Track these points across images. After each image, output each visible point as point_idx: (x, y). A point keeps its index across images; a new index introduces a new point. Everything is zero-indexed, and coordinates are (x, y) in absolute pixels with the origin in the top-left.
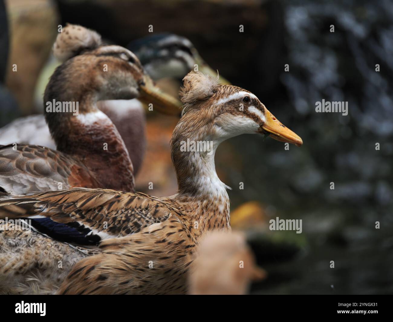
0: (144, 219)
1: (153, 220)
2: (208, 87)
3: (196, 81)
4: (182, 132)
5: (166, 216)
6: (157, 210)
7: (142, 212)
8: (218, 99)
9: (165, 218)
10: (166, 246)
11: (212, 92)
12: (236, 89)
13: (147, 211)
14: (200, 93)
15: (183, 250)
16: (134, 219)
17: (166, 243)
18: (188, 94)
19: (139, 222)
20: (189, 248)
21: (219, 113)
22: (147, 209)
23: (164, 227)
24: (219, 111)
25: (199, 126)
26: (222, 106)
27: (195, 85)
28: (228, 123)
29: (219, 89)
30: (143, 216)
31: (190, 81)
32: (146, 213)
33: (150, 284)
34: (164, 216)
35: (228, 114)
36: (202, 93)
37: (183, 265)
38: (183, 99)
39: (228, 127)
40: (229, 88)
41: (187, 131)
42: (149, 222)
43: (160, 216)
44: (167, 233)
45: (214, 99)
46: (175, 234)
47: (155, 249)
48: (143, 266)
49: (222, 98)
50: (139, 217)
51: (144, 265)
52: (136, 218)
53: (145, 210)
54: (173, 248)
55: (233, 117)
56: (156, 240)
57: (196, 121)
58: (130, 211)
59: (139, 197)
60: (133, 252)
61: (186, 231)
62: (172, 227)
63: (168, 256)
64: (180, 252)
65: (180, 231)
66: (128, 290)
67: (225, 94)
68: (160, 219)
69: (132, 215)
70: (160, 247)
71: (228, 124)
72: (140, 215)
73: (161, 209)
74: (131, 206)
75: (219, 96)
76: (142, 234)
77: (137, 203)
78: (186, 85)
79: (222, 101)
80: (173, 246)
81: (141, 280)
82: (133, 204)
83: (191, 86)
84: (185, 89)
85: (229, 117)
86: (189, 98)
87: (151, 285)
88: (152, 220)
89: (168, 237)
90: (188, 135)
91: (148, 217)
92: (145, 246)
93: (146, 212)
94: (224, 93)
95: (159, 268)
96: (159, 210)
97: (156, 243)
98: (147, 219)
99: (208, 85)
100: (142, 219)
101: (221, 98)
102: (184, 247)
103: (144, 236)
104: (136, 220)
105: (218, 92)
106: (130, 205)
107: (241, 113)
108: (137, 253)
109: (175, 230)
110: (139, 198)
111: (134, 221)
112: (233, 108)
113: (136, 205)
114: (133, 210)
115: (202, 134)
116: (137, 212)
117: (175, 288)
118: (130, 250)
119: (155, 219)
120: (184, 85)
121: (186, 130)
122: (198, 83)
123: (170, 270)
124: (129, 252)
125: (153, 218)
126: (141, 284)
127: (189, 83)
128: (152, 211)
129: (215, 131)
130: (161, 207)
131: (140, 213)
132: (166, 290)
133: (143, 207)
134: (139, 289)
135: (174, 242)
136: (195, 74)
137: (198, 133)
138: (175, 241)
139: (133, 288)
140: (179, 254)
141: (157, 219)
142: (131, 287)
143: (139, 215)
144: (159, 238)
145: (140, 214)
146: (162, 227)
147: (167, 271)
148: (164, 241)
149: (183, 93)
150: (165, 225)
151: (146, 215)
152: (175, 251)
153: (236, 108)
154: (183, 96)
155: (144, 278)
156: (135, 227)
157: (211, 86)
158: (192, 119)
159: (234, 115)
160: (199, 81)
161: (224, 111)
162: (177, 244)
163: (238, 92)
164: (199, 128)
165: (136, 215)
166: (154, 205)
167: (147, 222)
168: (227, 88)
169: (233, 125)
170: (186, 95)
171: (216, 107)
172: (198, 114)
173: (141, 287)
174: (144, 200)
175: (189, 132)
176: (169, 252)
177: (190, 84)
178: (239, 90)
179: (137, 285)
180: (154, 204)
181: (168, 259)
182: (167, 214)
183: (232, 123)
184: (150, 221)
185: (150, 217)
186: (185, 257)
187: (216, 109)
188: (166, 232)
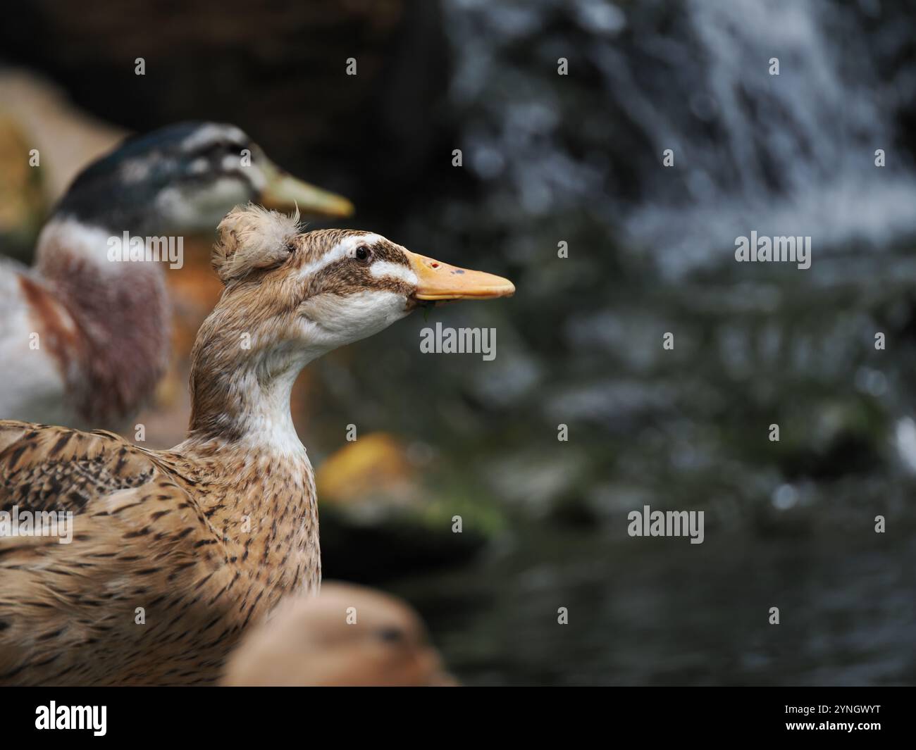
0: (93, 484)
1: (114, 485)
2: (276, 240)
3: (248, 227)
4: (221, 329)
5: (143, 474)
6: (123, 460)
7: (87, 470)
8: (299, 266)
9: (141, 478)
10: (149, 544)
11: (286, 250)
12: (334, 238)
13: (99, 465)
14: (260, 255)
15: (189, 552)
16: (71, 486)
17: (151, 535)
18: (232, 259)
19: (82, 493)
20: (202, 547)
21: (307, 295)
22: (98, 460)
23: (144, 499)
24: (306, 291)
25: (258, 318)
26: (310, 279)
27: (247, 238)
28: (331, 313)
29: (299, 244)
30: (92, 478)
31: (234, 229)
32: (98, 470)
33: (114, 633)
34: (138, 475)
35: (329, 294)
36: (264, 254)
37: (189, 584)
38: (222, 272)
39: (333, 322)
40: (318, 239)
41: (230, 326)
42: (106, 491)
43: (130, 474)
44: (153, 512)
45: (291, 267)
46: (171, 514)
47: (123, 552)
48: (95, 594)
49: (308, 261)
50: (82, 480)
51: (97, 590)
52: (75, 482)
53: (94, 464)
54: (166, 547)
55: (340, 300)
56: (127, 530)
57: (252, 306)
58: (60, 469)
59: (81, 433)
60: (70, 562)
61: (194, 508)
62: (163, 498)
63: (156, 565)
64: (183, 557)
65: (182, 506)
66: (59, 650)
67: (313, 253)
68: (129, 481)
69: (64, 477)
70: (134, 546)
71: (331, 316)
72: (85, 476)
73: (131, 459)
74: (64, 455)
75: (300, 260)
76: (90, 517)
77: (77, 447)
78: (225, 239)
79: (309, 270)
80: (165, 543)
81: (93, 628)
82: (68, 451)
83: (238, 242)
84: (224, 249)
85: (333, 301)
86: (235, 269)
87: (117, 635)
88: (111, 485)
89: (156, 522)
90: (234, 335)
91: (102, 480)
92: (97, 545)
93: (96, 468)
94: (310, 251)
95: (133, 596)
96: (129, 460)
97: (125, 537)
98: (101, 484)
99: (277, 235)
100: (89, 485)
101: (305, 263)
102: (194, 544)
103: (96, 523)
104: (74, 487)
105: (297, 250)
106: (61, 454)
107: (359, 287)
108: (80, 565)
109: (171, 504)
110: (80, 437)
111: (70, 491)
112: (337, 281)
113: (76, 452)
114: (67, 466)
115: (266, 334)
116: (77, 468)
117: (173, 638)
118: (63, 559)
119: (119, 481)
120: (222, 240)
121: (227, 324)
122: (253, 234)
123: (162, 599)
124: (63, 563)
125: (113, 481)
126: (94, 637)
127: (233, 235)
128: (112, 465)
129: (300, 331)
130: (133, 452)
131: (83, 470)
132: (153, 644)
133: (90, 457)
134: (89, 646)
135: (170, 533)
136: (242, 213)
137: (258, 332)
138: (172, 530)
139: (72, 644)
140: (180, 561)
141: (124, 482)
142: (68, 643)
143: (81, 476)
144: (133, 526)
145: (84, 474)
146: (140, 499)
147: (155, 599)
148: (145, 532)
149: (221, 258)
150: (146, 494)
151: (97, 476)
152: (172, 553)
153: (343, 279)
154: (221, 266)
155: (98, 622)
156: (72, 505)
157: (281, 236)
158: (243, 302)
159: (342, 295)
160: (254, 229)
161: (317, 290)
162: (175, 538)
163: (339, 243)
164: (258, 322)
165: (76, 477)
166: (116, 451)
167: (101, 490)
168: (316, 241)
169: (344, 315)
170: (229, 262)
171: (299, 283)
172: (258, 293)
173: (91, 641)
174: (92, 439)
175: (234, 329)
176: (159, 557)
177: (235, 236)
178: (341, 237)
179: (82, 637)
180: (116, 446)
181: (155, 574)
182: (146, 470)
183: (340, 313)
184: (108, 487)
185: (106, 478)
186: (195, 566)
187: (299, 287)
188: (149, 511)
